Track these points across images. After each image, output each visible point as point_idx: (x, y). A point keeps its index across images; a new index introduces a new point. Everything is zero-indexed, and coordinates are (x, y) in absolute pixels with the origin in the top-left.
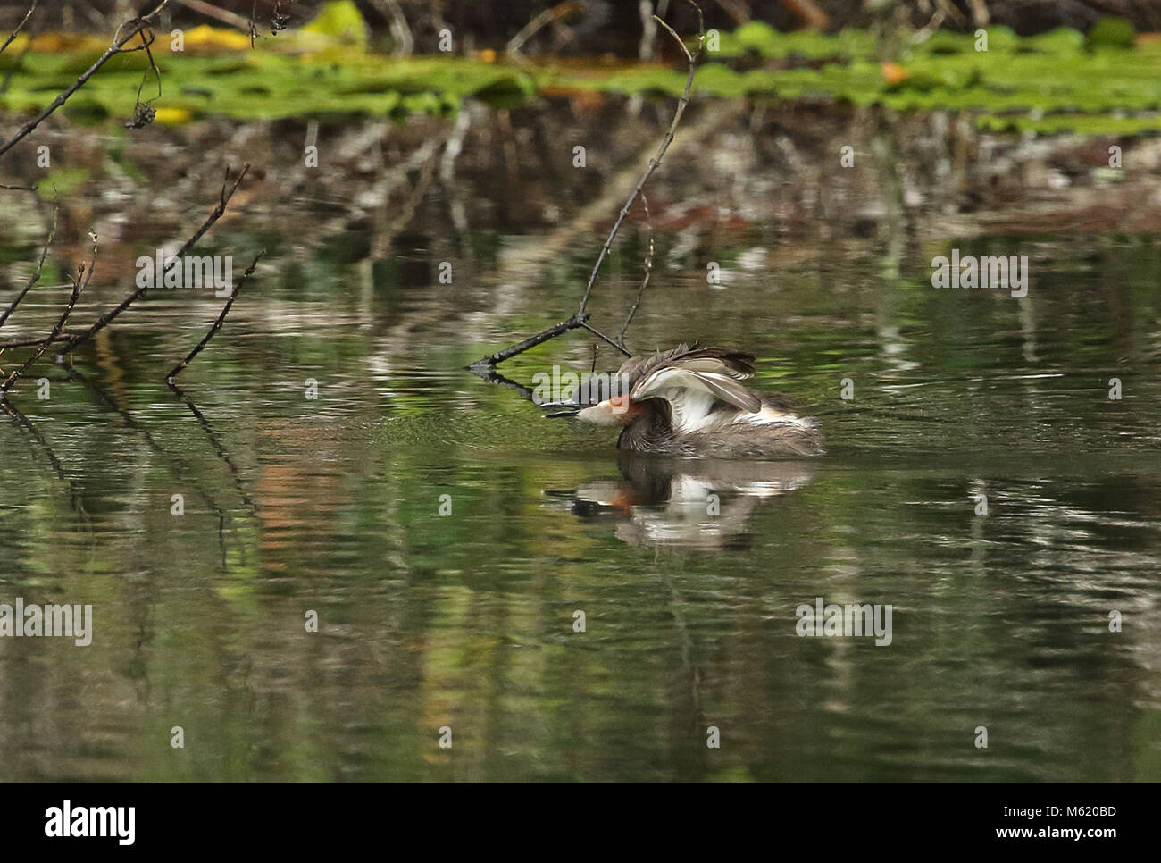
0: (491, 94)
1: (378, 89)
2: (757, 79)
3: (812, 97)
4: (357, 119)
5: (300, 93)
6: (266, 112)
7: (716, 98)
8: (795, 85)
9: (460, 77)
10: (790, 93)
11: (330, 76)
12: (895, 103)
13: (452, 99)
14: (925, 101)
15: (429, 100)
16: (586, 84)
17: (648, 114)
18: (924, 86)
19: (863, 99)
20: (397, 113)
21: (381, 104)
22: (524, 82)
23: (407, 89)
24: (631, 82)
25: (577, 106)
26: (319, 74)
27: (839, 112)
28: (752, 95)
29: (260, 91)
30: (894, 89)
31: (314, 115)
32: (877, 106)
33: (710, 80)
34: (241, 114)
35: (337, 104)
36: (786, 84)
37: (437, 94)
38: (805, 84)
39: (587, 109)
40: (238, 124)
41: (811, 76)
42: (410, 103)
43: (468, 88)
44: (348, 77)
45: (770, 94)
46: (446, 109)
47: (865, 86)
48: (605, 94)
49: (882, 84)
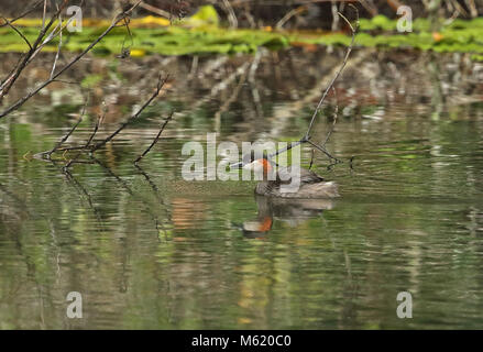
0: (270, 45)
1: (223, 42)
2: (381, 39)
3: (403, 46)
4: (214, 55)
5: (189, 44)
6: (176, 52)
7: (363, 48)
8: (395, 42)
9: (256, 38)
10: (394, 45)
11: (203, 37)
12: (438, 49)
13: (254, 47)
14: (451, 49)
15: (244, 47)
16: (310, 41)
18: (450, 42)
19: (425, 48)
20: (231, 53)
21: (224, 49)
22: (284, 40)
23: (235, 42)
24: (328, 40)
25: (306, 50)
26: (198, 37)
27: (415, 53)
28: (379, 46)
29: (174, 43)
30: (438, 43)
31: (196, 53)
32: (430, 50)
33: (361, 39)
34: (166, 53)
35: (206, 49)
36: (392, 41)
37: (248, 44)
38: (401, 42)
40: (165, 57)
41: (403, 38)
42: (236, 48)
43: (261, 42)
44: (211, 37)
45: (386, 45)
46: (251, 51)
47: (425, 42)
48: (317, 45)
49: (432, 41)
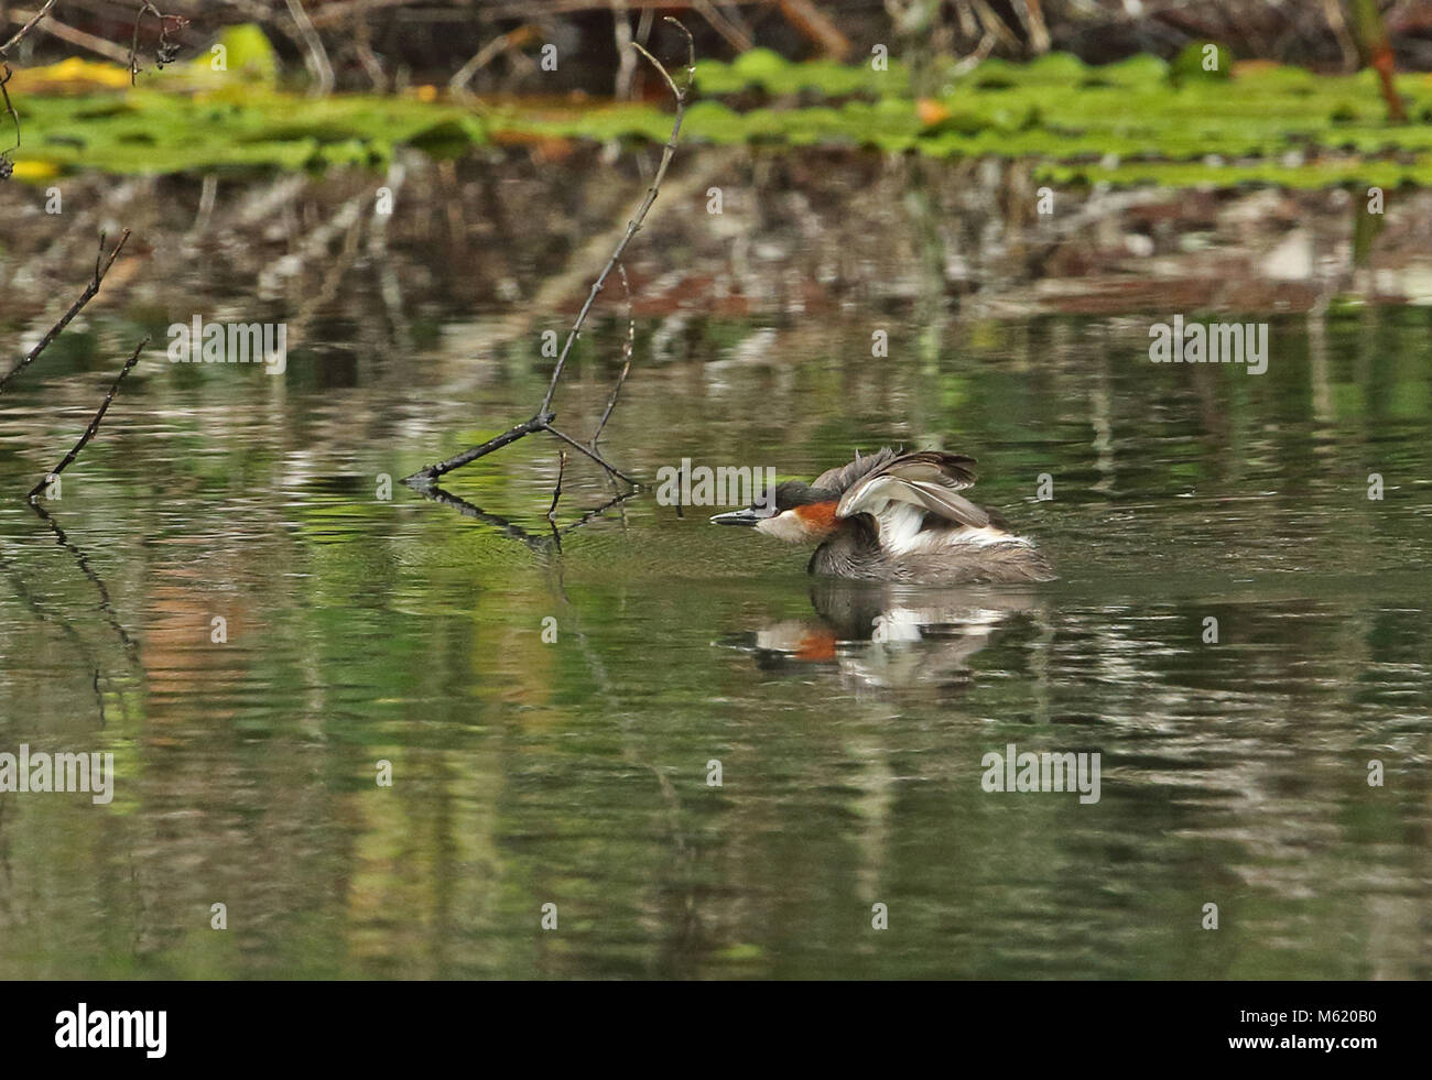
0: (432, 141)
1: (290, 135)
2: (762, 121)
3: (830, 142)
4: (265, 173)
5: (193, 142)
6: (149, 166)
7: (710, 145)
8: (808, 128)
9: (391, 120)
10: (802, 138)
11: (230, 120)
12: (933, 149)
13: (382, 148)
14: (972, 147)
15: (353, 150)
16: (550, 128)
17: (626, 164)
18: (970, 128)
19: (894, 146)
20: (314, 165)
21: (294, 154)
22: (471, 126)
23: (327, 135)
24: (606, 125)
25: (537, 156)
26: (216, 118)
27: (865, 162)
28: (756, 141)
29: (143, 139)
30: (933, 132)
31: (210, 169)
32: (911, 152)
33: (703, 122)
34: (118, 167)
35: (238, 155)
36: (795, 127)
37: (364, 141)
38: (823, 128)
39: (550, 160)
40: (116, 180)
41: (829, 117)
42: (330, 152)
43: (404, 133)
44: (253, 121)
45: (779, 139)
46: (375, 160)
47: (895, 129)
48: (572, 139)
49: (919, 126)
